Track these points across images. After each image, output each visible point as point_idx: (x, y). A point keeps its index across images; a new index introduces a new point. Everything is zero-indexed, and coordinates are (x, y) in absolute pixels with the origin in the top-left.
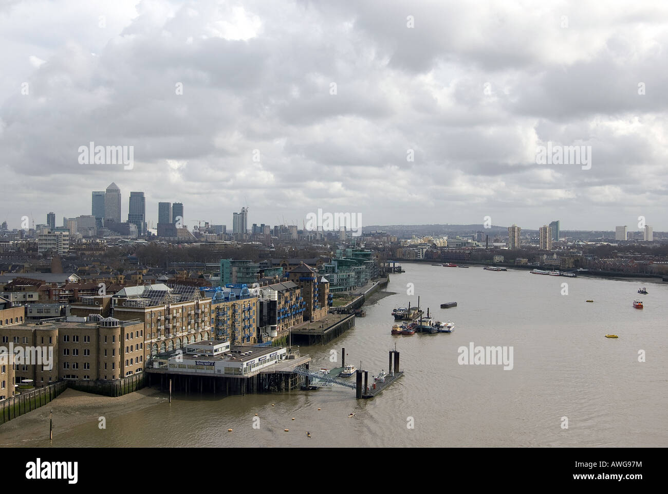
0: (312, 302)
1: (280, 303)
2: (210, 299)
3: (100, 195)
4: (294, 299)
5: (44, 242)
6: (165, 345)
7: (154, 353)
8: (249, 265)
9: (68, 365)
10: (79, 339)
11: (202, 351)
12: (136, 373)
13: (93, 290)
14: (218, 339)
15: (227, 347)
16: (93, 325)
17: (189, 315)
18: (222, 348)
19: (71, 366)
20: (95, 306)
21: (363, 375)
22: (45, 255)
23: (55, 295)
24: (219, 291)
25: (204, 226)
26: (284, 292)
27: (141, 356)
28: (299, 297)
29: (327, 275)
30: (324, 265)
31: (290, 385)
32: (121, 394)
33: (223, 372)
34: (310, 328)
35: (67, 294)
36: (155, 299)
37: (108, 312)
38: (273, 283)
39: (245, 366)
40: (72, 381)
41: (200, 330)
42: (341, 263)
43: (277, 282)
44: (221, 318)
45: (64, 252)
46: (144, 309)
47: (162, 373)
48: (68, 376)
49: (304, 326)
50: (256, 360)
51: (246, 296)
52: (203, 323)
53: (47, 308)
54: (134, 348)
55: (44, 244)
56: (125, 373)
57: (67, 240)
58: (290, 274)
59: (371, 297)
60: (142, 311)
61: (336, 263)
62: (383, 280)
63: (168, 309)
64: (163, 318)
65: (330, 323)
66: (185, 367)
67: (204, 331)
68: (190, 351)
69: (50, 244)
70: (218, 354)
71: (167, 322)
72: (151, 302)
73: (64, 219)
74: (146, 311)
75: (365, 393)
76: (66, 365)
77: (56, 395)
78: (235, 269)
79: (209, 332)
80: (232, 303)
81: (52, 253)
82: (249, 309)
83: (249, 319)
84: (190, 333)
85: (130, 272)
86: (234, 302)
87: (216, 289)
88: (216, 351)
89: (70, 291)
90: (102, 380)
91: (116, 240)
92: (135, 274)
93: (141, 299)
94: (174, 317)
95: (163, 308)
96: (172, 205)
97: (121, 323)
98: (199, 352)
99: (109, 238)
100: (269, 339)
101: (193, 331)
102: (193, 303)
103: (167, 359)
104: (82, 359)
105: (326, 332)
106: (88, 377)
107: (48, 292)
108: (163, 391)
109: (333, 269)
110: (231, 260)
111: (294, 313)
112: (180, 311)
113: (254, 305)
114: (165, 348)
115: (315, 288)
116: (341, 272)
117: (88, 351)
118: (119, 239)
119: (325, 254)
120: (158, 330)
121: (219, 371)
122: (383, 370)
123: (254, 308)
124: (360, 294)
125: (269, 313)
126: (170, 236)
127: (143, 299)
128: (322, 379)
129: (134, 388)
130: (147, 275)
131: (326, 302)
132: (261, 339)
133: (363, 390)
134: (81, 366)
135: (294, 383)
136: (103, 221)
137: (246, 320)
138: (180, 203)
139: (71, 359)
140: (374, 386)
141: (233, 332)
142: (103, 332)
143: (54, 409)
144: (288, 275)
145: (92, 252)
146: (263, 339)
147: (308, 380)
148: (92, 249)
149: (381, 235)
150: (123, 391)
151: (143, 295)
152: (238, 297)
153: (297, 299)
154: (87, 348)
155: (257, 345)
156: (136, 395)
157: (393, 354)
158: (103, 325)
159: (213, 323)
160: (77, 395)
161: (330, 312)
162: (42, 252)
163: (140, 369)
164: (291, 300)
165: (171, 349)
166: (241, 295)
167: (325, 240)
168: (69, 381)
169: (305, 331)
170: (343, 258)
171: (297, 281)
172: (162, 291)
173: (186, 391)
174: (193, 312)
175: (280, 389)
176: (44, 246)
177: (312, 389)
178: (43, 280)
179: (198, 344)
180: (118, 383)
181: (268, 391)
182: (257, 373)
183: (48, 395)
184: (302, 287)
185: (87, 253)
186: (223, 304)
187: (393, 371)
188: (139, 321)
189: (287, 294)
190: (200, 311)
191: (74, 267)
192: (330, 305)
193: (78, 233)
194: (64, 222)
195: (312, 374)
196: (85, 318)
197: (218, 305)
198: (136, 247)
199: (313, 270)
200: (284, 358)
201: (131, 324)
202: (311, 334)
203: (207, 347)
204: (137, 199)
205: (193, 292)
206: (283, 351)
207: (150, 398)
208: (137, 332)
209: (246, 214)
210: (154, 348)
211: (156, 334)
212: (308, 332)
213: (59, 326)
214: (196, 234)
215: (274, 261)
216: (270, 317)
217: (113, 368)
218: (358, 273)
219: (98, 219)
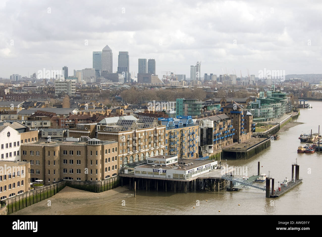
0: (240, 129)
1: (215, 130)
2: (165, 126)
3: (99, 54)
4: (226, 127)
5: (59, 87)
6: (133, 158)
7: (125, 163)
8: (196, 102)
9: (66, 171)
10: (74, 153)
11: (158, 163)
12: (113, 177)
13: (88, 119)
14: (171, 154)
15: (176, 160)
16: (83, 143)
17: (150, 137)
18: (172, 160)
19: (68, 171)
20: (85, 130)
21: (271, 181)
22: (60, 96)
23: (63, 123)
24: (171, 121)
25: (170, 75)
26: (219, 121)
27: (116, 165)
28: (230, 126)
29: (253, 110)
30: (251, 102)
31: (219, 187)
32: (102, 191)
33: (172, 177)
34: (237, 147)
35: (71, 122)
36: (125, 126)
37: (94, 135)
38: (211, 115)
39: (187, 173)
40: (69, 182)
41: (158, 148)
42: (263, 102)
43: (214, 114)
44: (173, 139)
45: (73, 94)
46: (118, 133)
47: (130, 177)
48: (67, 178)
49: (234, 146)
50: (195, 169)
51: (190, 124)
52: (160, 143)
53: (55, 132)
54: (111, 159)
55: (59, 88)
56: (105, 176)
57: (75, 85)
58: (224, 109)
59: (285, 126)
60: (117, 134)
61: (259, 101)
62: (295, 114)
63: (135, 133)
64: (131, 139)
65: (252, 144)
66: (146, 173)
67: (160, 148)
68: (150, 162)
69: (63, 88)
70: (169, 165)
71: (134, 142)
72: (123, 128)
73: (74, 71)
74: (119, 134)
75: (272, 193)
76: (65, 170)
77: (58, 190)
78: (186, 105)
79: (164, 149)
80: (181, 129)
81: (64, 94)
82: (193, 134)
83: (193, 140)
84: (150, 150)
85: (115, 107)
86: (182, 128)
87: (169, 119)
88: (167, 162)
89: (73, 120)
90: (89, 181)
91: (109, 85)
92: (119, 108)
93: (116, 126)
94: (139, 139)
95: (131, 132)
96: (147, 61)
97: (102, 142)
98: (156, 163)
99: (105, 84)
100: (207, 154)
101: (153, 149)
102: (152, 129)
103: (134, 168)
104: (75, 166)
105: (249, 150)
106: (80, 179)
107: (58, 121)
108: (131, 190)
109: (258, 105)
110: (184, 99)
111: (226, 137)
112: (143, 134)
113: (196, 131)
114: (133, 160)
115: (242, 119)
116: (263, 107)
117: (80, 161)
118: (111, 84)
119: (254, 95)
120: (128, 147)
121: (169, 176)
122: (286, 178)
123: (196, 133)
124: (277, 124)
125: (207, 136)
126: (147, 82)
127: (118, 126)
128: (242, 183)
129: (111, 187)
130: (127, 109)
131: (250, 129)
132: (202, 155)
133: (271, 192)
134: (75, 171)
135: (222, 186)
136: (100, 72)
137: (190, 141)
138: (153, 59)
139: (68, 166)
140: (279, 189)
141: (181, 149)
142: (90, 148)
143: (57, 200)
144: (223, 109)
145: (91, 94)
146: (203, 155)
147: (232, 184)
148: (91, 92)
149: (298, 81)
150: (103, 189)
151: (118, 123)
152: (185, 125)
153: (228, 127)
154: (79, 159)
155: (199, 159)
156: (112, 192)
157: (295, 167)
158: (90, 143)
159: (167, 143)
160: (72, 191)
161: (253, 136)
162: (58, 94)
163: (115, 174)
164: (224, 127)
165: (137, 161)
166: (187, 123)
167: (256, 85)
168: (67, 181)
169: (234, 149)
170: (264, 98)
171: (229, 114)
172: (131, 121)
173: (147, 189)
174: (152, 135)
175: (212, 190)
176: (59, 89)
177: (235, 190)
178: (54, 112)
179: (156, 157)
180: (99, 183)
181: (204, 191)
182: (196, 178)
183: (53, 190)
184: (233, 118)
185: (88, 94)
186: (174, 130)
187: (294, 179)
188: (114, 141)
189: (221, 123)
190: (157, 134)
191: (78, 104)
192: (254, 131)
193: (84, 81)
194: (74, 73)
195: (235, 179)
196: (78, 139)
197: (171, 130)
198: (121, 90)
199: (240, 106)
200: (216, 168)
201: (109, 143)
202: (238, 152)
203: (162, 160)
204: (124, 57)
205: (152, 121)
206: (215, 163)
207: (122, 194)
208: (113, 148)
209: (200, 66)
210: (125, 159)
211: (126, 150)
212: (236, 150)
213: (60, 144)
214: (164, 81)
215: (216, 100)
216: (208, 139)
217: (97, 173)
218: (276, 109)
219: (97, 71)
